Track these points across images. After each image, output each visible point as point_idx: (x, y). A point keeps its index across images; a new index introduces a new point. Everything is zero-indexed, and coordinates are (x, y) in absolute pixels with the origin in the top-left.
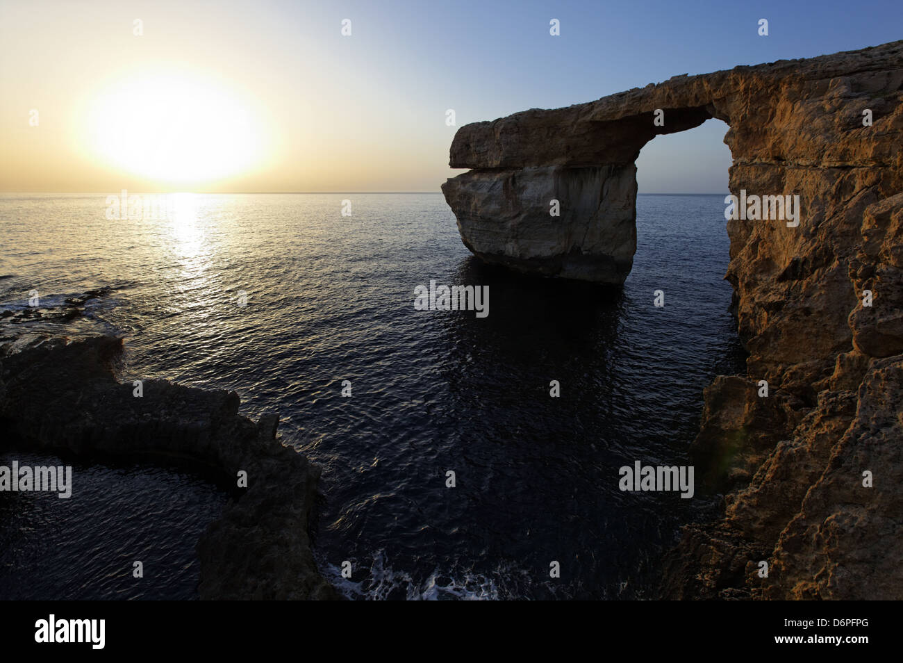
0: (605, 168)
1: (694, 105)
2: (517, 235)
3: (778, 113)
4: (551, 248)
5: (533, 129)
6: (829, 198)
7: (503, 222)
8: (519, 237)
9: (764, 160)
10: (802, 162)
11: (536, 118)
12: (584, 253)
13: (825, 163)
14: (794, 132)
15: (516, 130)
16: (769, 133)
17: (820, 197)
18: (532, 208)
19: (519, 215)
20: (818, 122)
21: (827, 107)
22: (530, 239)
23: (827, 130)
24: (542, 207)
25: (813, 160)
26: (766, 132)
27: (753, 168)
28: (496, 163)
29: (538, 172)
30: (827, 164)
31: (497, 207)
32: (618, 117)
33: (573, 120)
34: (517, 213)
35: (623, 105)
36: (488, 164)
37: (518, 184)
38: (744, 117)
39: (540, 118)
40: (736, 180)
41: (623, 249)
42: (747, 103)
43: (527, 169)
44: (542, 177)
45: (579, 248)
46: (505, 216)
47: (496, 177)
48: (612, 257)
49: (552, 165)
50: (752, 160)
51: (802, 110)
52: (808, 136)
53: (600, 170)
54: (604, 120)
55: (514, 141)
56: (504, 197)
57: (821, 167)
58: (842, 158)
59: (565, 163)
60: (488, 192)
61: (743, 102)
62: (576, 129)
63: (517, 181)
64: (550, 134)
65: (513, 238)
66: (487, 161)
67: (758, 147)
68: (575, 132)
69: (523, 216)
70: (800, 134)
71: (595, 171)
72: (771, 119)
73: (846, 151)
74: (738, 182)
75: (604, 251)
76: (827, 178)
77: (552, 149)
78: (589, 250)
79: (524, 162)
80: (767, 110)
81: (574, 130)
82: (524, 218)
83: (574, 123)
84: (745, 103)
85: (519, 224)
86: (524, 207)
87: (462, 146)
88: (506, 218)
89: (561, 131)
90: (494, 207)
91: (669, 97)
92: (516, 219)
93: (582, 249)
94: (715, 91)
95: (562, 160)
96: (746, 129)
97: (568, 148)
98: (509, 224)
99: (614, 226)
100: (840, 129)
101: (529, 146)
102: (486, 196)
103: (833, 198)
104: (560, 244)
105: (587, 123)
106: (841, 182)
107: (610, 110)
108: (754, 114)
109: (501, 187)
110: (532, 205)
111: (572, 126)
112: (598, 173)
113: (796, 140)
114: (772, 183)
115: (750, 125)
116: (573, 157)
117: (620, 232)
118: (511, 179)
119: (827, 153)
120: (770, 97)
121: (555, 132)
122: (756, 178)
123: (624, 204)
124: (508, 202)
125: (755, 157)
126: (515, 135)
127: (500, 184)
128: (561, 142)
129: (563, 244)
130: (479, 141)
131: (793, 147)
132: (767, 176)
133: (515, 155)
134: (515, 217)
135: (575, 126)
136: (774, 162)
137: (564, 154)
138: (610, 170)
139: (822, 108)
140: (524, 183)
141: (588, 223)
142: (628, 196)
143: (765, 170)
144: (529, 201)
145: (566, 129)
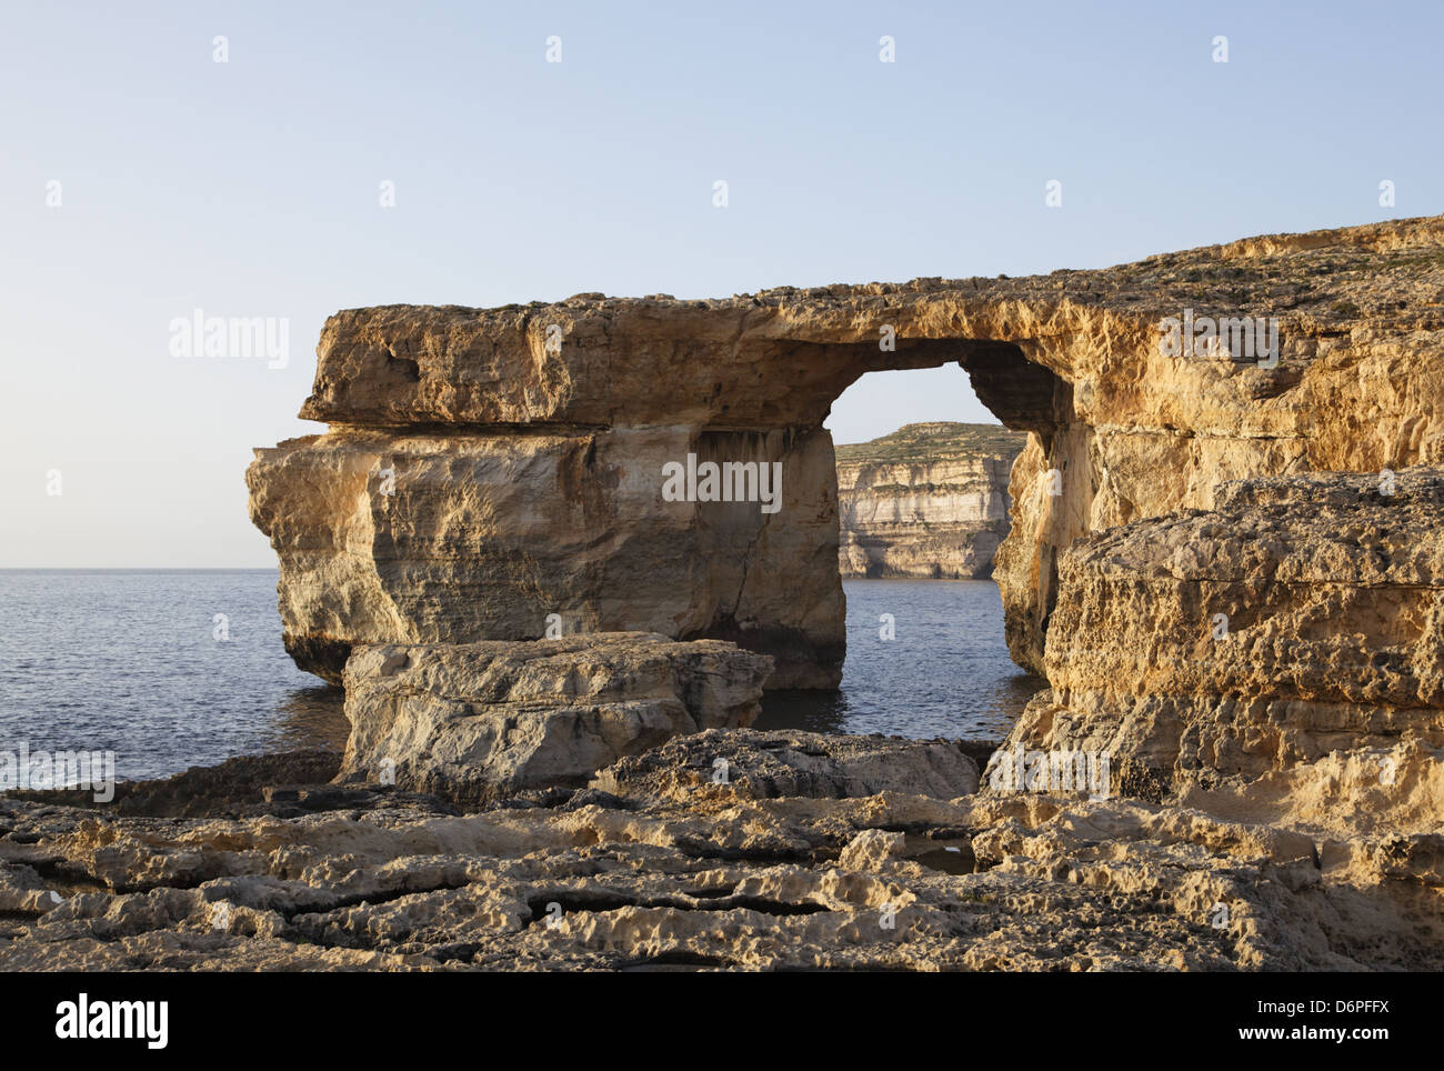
0: (776, 434)
1: (1002, 337)
2: (600, 588)
3: (1151, 368)
4: (677, 618)
5: (643, 342)
6: (1263, 471)
7: (561, 558)
8: (604, 593)
9: (1148, 429)
10: (1215, 431)
11: (650, 318)
12: (744, 626)
13: (1246, 432)
14: (1194, 395)
15: (603, 340)
16: (1143, 393)
17: (1254, 470)
18: (645, 520)
19: (608, 537)
20: (1219, 387)
21: (1222, 371)
22: (628, 597)
23: (1235, 397)
24: (666, 518)
25: (1232, 430)
26: (1138, 391)
27: (1138, 439)
28: (532, 412)
29: (653, 438)
30: (1248, 435)
31: (540, 519)
32: (852, 338)
33: (734, 332)
34: (603, 531)
35: (862, 320)
36: (498, 412)
37: (599, 463)
38: (1105, 369)
39: (660, 320)
40: (1115, 456)
41: (823, 611)
42: (1106, 349)
43: (620, 429)
44: (660, 450)
45: (732, 616)
46: (564, 541)
47: (531, 446)
48: (803, 630)
49: (679, 423)
50: (1130, 428)
51: (1190, 370)
52: (1216, 402)
53: (765, 436)
54: (817, 340)
55: (598, 364)
56: (561, 495)
57: (1242, 437)
58: (1264, 428)
59: (708, 420)
60: (515, 482)
61: (1098, 347)
62: (740, 351)
63: (599, 454)
64: (680, 356)
65: (585, 597)
66: (493, 405)
67: (1131, 411)
68: (737, 357)
69: (619, 541)
70: (1203, 397)
71: (754, 439)
72: (1142, 375)
73: (1266, 421)
74: (1119, 458)
75: (786, 617)
76: (1256, 449)
77: (682, 387)
78: (755, 619)
79: (612, 413)
80: (1134, 361)
81: (736, 353)
82: (626, 544)
83: (735, 338)
84: (1101, 348)
85: (607, 562)
86: (625, 517)
87: (374, 362)
88: (568, 546)
89: (705, 350)
90: (530, 520)
91: (956, 319)
92: (601, 547)
93: (737, 618)
94: (1043, 323)
95: (704, 414)
96: (1110, 384)
97: (718, 388)
98: (580, 563)
99: (804, 559)
100: (1249, 397)
101: (629, 378)
102: (511, 492)
103: (1267, 470)
104: (696, 607)
105: (765, 340)
106: (1271, 453)
107: (832, 323)
108: (1118, 365)
109: (552, 470)
110: (643, 512)
111: (731, 344)
112: (761, 445)
113: (1200, 405)
114: (1166, 461)
115: (1116, 379)
116: (726, 408)
117: (815, 573)
118: (585, 452)
119: (1246, 422)
120: (1136, 346)
121: (690, 353)
122: (1144, 452)
123: (818, 510)
124: (569, 508)
125: (1134, 423)
126: (598, 352)
127: (550, 466)
128: (704, 375)
129: (703, 604)
130: (467, 355)
131: (1199, 414)
132: (1158, 450)
133: (595, 397)
134: (595, 544)
135: (738, 346)
136: (1163, 431)
137: (705, 400)
138: (786, 438)
139: (1215, 371)
140: (617, 462)
141: (745, 555)
142: (826, 495)
143: (1155, 440)
144: (637, 503)
145: (716, 350)
